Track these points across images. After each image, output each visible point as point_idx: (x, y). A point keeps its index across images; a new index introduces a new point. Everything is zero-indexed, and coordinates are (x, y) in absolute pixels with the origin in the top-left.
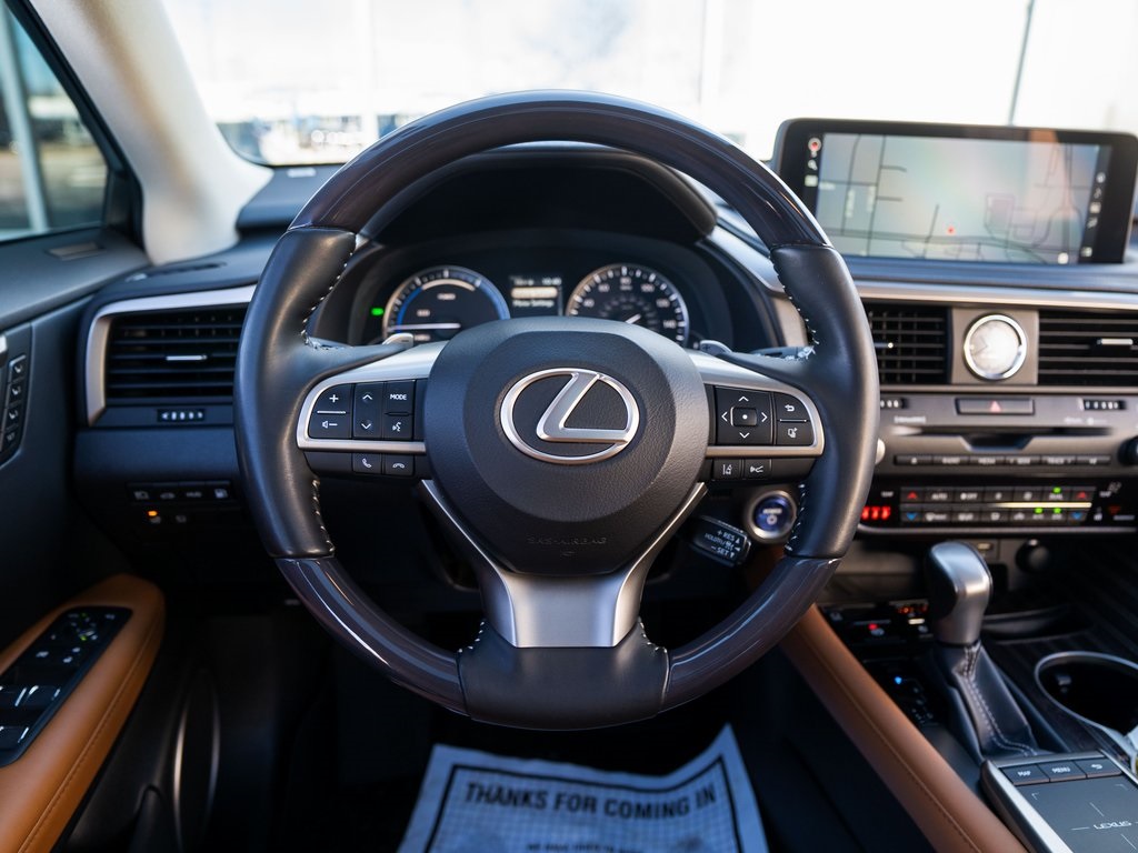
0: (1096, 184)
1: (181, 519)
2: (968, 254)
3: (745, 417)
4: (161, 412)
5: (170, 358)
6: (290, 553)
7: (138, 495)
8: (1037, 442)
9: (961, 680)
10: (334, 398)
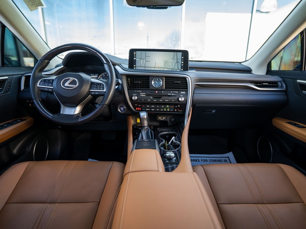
0: (182, 59)
2: (162, 69)
7: (27, 101)
8: (163, 98)
9: (142, 132)
10: (43, 81)
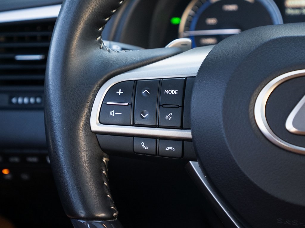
1: (25, 177)
4: (11, 98)
5: (20, 57)
6: (82, 215)
10: (120, 92)
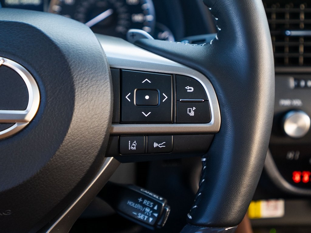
3: (147, 97)
